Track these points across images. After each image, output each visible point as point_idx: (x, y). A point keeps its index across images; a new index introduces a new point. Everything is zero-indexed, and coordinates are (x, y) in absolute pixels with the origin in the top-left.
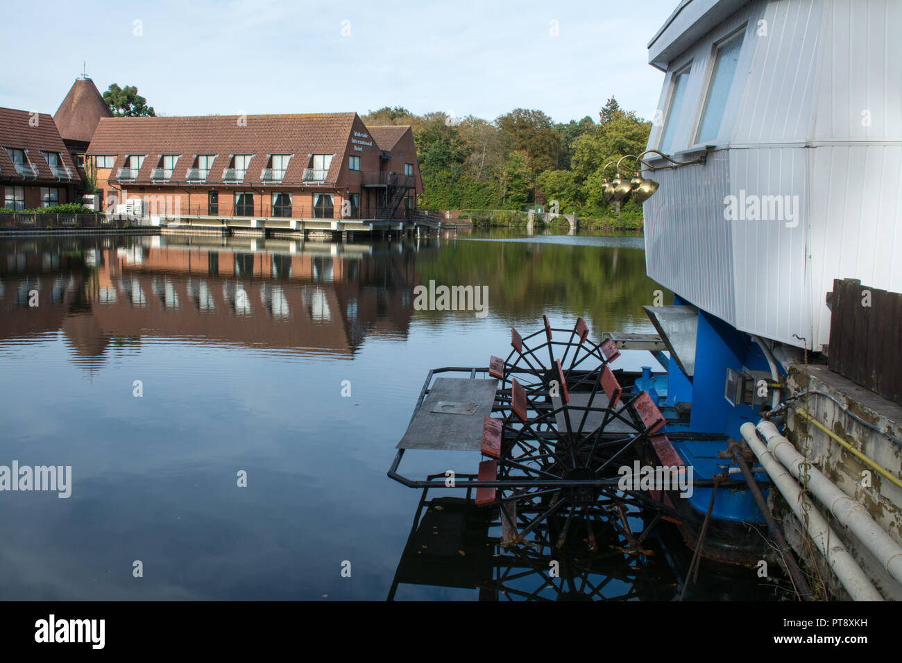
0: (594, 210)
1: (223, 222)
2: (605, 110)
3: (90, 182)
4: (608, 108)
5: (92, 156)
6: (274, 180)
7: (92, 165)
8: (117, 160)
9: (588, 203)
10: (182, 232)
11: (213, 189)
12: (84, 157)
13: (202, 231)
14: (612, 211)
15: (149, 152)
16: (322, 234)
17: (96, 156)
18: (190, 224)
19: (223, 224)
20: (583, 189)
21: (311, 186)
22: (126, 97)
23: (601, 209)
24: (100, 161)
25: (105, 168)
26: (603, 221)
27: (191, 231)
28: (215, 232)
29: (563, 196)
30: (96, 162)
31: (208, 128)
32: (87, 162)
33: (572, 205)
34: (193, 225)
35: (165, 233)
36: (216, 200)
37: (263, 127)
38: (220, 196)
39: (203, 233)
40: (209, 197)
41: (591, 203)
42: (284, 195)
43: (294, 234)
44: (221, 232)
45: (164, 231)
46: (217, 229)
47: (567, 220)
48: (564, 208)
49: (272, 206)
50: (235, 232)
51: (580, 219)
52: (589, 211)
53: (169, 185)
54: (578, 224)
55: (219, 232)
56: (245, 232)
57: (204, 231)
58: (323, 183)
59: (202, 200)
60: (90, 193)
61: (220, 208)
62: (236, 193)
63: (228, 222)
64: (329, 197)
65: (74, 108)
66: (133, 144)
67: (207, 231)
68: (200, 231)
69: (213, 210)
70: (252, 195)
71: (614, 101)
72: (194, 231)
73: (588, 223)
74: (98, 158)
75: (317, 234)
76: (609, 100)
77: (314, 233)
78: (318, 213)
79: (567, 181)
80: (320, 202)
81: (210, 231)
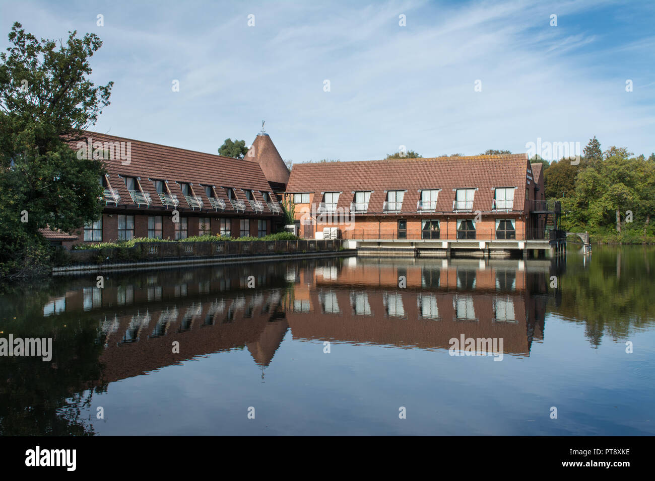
0: (597, 228)
1: (412, 244)
2: (588, 148)
3: (289, 215)
4: (591, 146)
5: (290, 194)
6: (459, 209)
7: (290, 201)
8: (315, 197)
9: (591, 223)
10: (378, 253)
11: (402, 217)
12: (283, 195)
13: (396, 252)
14: (613, 230)
15: (342, 190)
16: (503, 252)
17: (294, 194)
18: (381, 246)
19: (412, 246)
20: (585, 213)
21: (500, 214)
22: (239, 148)
23: (603, 228)
24: (298, 198)
25: (301, 203)
26: (611, 238)
27: (386, 252)
28: (408, 252)
29: (568, 218)
30: (294, 198)
31: (393, 169)
32: (286, 199)
33: (577, 225)
34: (383, 247)
35: (361, 254)
36: (405, 227)
37: (444, 167)
38: (408, 223)
39: (397, 254)
40: (398, 225)
41: (593, 223)
42: (467, 221)
43: (474, 253)
44: (414, 252)
45: (360, 253)
46: (410, 250)
47: (579, 238)
48: (571, 228)
49: (457, 230)
50: (421, 252)
51: (591, 236)
52: (592, 229)
53: (366, 215)
54: (589, 240)
55: (411, 252)
56: (430, 252)
57: (398, 252)
58: (511, 210)
59: (393, 227)
60: (289, 224)
61: (408, 233)
62: (423, 221)
63: (416, 244)
64: (510, 221)
65: (260, 157)
66: (327, 183)
67: (401, 252)
68: (394, 252)
69: (402, 235)
70: (437, 222)
71: (595, 141)
72: (389, 252)
73: (597, 240)
74: (295, 195)
75: (498, 252)
76: (591, 140)
77: (495, 251)
78: (500, 235)
79: (572, 206)
80: (501, 227)
81: (404, 252)
